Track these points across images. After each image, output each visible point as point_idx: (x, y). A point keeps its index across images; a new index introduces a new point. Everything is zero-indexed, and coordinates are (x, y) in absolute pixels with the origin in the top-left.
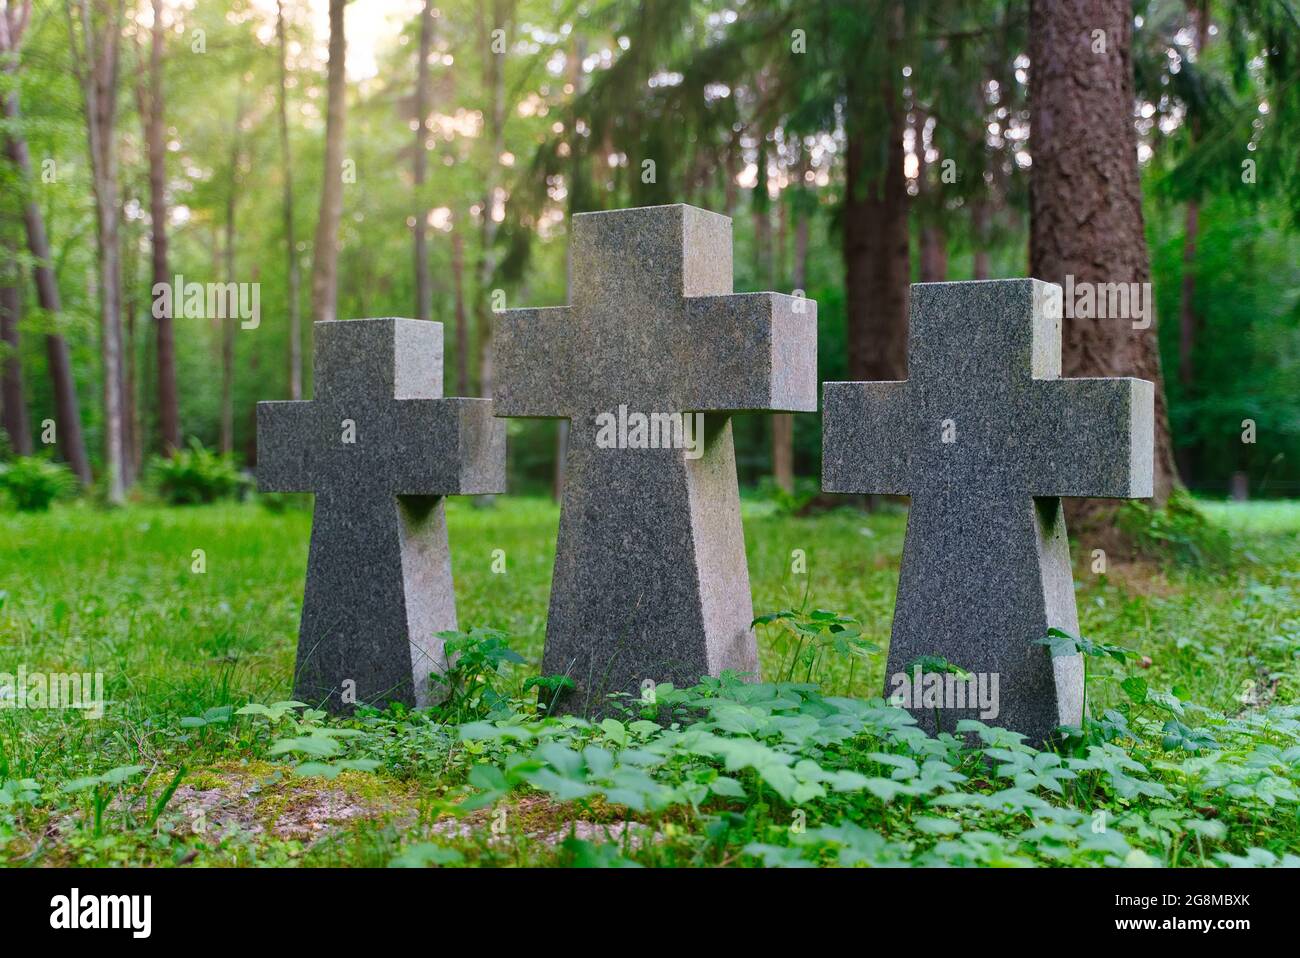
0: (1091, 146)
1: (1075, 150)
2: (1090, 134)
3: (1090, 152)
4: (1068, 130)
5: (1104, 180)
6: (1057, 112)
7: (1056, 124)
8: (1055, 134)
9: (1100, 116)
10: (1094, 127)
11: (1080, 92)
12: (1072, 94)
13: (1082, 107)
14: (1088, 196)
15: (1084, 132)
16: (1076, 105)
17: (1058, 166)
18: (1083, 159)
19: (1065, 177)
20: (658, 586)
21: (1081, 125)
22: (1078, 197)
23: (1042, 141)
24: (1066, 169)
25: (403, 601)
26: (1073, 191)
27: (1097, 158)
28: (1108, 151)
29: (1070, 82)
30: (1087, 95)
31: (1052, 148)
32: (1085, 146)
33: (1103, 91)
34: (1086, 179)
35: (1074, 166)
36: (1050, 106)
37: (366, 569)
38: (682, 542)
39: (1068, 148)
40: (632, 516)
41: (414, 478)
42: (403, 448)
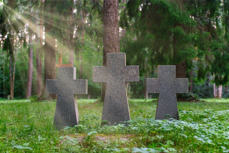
0: (114, 43)
1: (112, 44)
2: (114, 42)
3: (114, 44)
4: (110, 41)
5: (116, 49)
6: (109, 38)
7: (109, 40)
8: (108, 41)
9: (115, 39)
10: (115, 41)
11: (113, 35)
12: (111, 35)
13: (113, 38)
14: (114, 51)
15: (113, 41)
16: (112, 37)
17: (109, 46)
18: (113, 45)
19: (110, 48)
20: (121, 107)
21: (113, 40)
22: (112, 51)
23: (106, 42)
24: (110, 46)
25: (75, 110)
26: (111, 50)
27: (115, 45)
28: (116, 44)
29: (111, 33)
30: (113, 36)
31: (108, 43)
32: (113, 43)
33: (116, 35)
34: (113, 48)
35: (111, 46)
36: (107, 37)
37: (68, 106)
38: (125, 100)
39: (110, 44)
40: (117, 97)
41: (77, 92)
42: (75, 87)
